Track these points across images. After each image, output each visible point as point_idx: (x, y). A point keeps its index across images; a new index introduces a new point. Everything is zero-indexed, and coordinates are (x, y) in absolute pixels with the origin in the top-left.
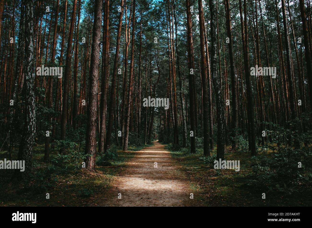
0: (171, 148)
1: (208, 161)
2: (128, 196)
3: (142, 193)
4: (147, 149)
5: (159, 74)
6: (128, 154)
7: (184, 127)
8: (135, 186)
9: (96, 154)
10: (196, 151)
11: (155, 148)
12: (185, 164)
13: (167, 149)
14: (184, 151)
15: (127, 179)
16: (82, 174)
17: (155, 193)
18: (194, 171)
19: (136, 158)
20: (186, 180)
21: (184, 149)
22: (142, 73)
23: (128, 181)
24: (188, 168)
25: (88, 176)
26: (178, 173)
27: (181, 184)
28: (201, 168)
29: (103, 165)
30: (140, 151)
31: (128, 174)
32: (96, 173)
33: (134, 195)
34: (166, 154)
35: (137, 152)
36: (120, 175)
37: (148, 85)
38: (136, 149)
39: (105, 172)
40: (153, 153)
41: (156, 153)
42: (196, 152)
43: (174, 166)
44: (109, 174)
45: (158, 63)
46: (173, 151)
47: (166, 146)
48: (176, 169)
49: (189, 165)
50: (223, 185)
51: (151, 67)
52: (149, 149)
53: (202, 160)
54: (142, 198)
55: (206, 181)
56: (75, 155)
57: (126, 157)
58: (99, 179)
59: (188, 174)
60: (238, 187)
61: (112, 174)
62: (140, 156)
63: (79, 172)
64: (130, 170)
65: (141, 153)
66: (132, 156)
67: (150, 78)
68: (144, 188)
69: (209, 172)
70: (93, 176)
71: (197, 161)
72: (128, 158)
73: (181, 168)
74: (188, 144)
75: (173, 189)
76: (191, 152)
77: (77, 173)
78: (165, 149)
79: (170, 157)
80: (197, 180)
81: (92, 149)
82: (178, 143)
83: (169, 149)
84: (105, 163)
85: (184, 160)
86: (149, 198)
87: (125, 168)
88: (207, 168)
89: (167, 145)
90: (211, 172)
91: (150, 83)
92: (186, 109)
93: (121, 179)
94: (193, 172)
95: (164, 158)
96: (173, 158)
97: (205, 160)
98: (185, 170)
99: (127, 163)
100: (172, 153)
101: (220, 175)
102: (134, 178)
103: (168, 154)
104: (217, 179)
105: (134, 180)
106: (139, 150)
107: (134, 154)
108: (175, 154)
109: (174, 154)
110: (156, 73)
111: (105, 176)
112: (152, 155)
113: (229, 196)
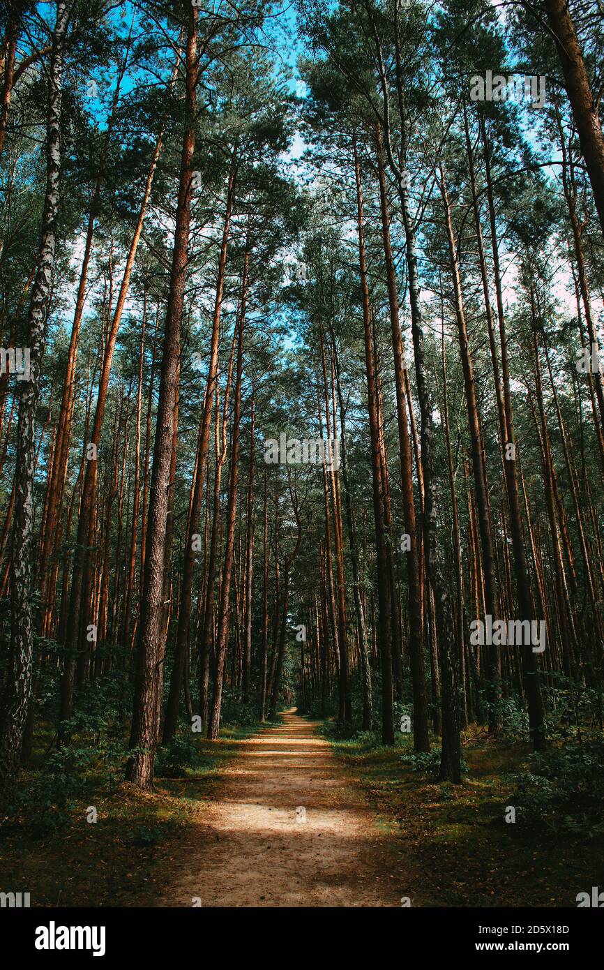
0: (332, 731)
1: (422, 765)
2: (238, 842)
3: (269, 836)
4: (268, 733)
5: (299, 532)
6: (222, 748)
7: (366, 677)
8: (251, 823)
9: (155, 747)
10: (397, 739)
11: (289, 733)
12: (366, 774)
13: (322, 734)
14: (366, 741)
15: (229, 808)
16: (123, 795)
17: (298, 837)
18: (387, 790)
19: (244, 757)
20: (367, 809)
21: (366, 735)
22: (254, 527)
23: (233, 812)
24: (373, 783)
25: (139, 802)
26: (350, 795)
27: (354, 820)
28: (405, 783)
29: (167, 776)
30: (251, 741)
31: (229, 797)
32: (155, 795)
33: (250, 841)
34: (318, 747)
35: (242, 741)
36: (212, 800)
37: (270, 558)
38: (241, 734)
39: (175, 792)
40: (284, 745)
41: (293, 745)
42: (396, 742)
43: (339, 777)
44: (186, 796)
45: (295, 501)
46: (337, 739)
47: (318, 727)
48: (343, 785)
49: (376, 775)
50: (451, 821)
51: (278, 514)
52: (273, 733)
53: (408, 763)
54: (269, 848)
55: (414, 812)
56: (110, 749)
57: (218, 756)
58: (166, 808)
59: (373, 798)
60: (485, 825)
61: (192, 796)
62: (252, 753)
63: (117, 792)
64: (233, 786)
65: (254, 744)
66: (231, 754)
67: (276, 541)
68: (272, 827)
69: (424, 793)
70: (150, 800)
71: (398, 765)
72: (224, 757)
73: (356, 783)
74: (374, 722)
75: (337, 830)
76: (384, 743)
77: (112, 793)
78: (315, 733)
79: (331, 754)
80: (392, 811)
81: (147, 735)
82: (349, 717)
83: (327, 735)
84: (171, 770)
85: (364, 763)
86: (284, 848)
87: (220, 784)
88: (421, 782)
89: (320, 723)
90: (428, 792)
91: (275, 554)
92: (370, 621)
93: (215, 808)
94: (384, 792)
95: (315, 757)
96: (337, 759)
97: (414, 763)
98: (367, 788)
99: (221, 769)
100: (334, 744)
101: (448, 798)
102: (247, 806)
103: (324, 747)
104: (441, 807)
105: (246, 810)
106: (249, 737)
107: (237, 747)
108: (342, 748)
109: (339, 749)
110: (290, 528)
111: (176, 801)
112: (282, 751)
113: (463, 843)
